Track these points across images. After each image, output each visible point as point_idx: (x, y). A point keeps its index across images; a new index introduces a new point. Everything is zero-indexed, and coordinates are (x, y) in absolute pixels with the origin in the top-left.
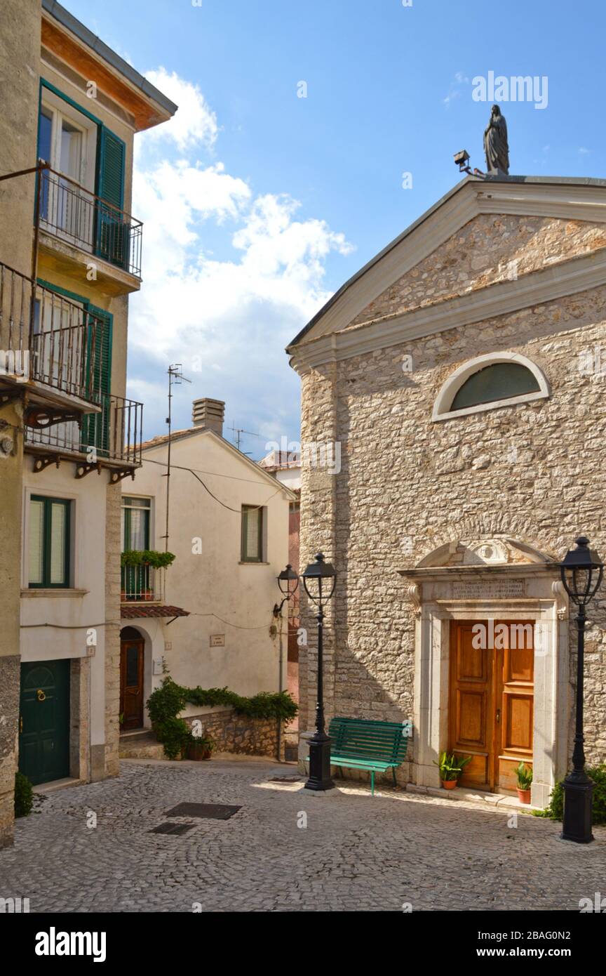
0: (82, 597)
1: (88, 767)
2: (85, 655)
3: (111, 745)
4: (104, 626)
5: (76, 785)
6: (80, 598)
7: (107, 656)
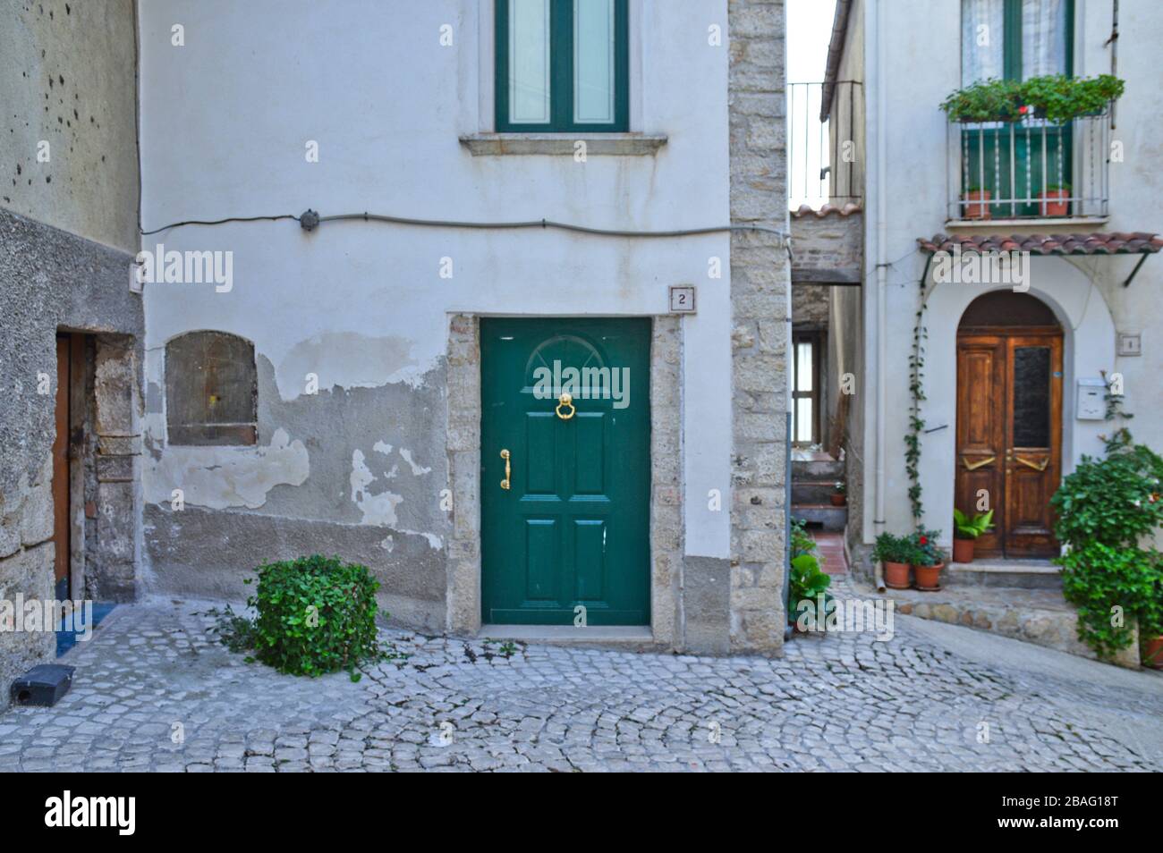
0: (654, 155)
1: (678, 611)
2: (665, 310)
3: (756, 566)
4: (727, 236)
5: (640, 649)
6: (648, 160)
7: (740, 319)
